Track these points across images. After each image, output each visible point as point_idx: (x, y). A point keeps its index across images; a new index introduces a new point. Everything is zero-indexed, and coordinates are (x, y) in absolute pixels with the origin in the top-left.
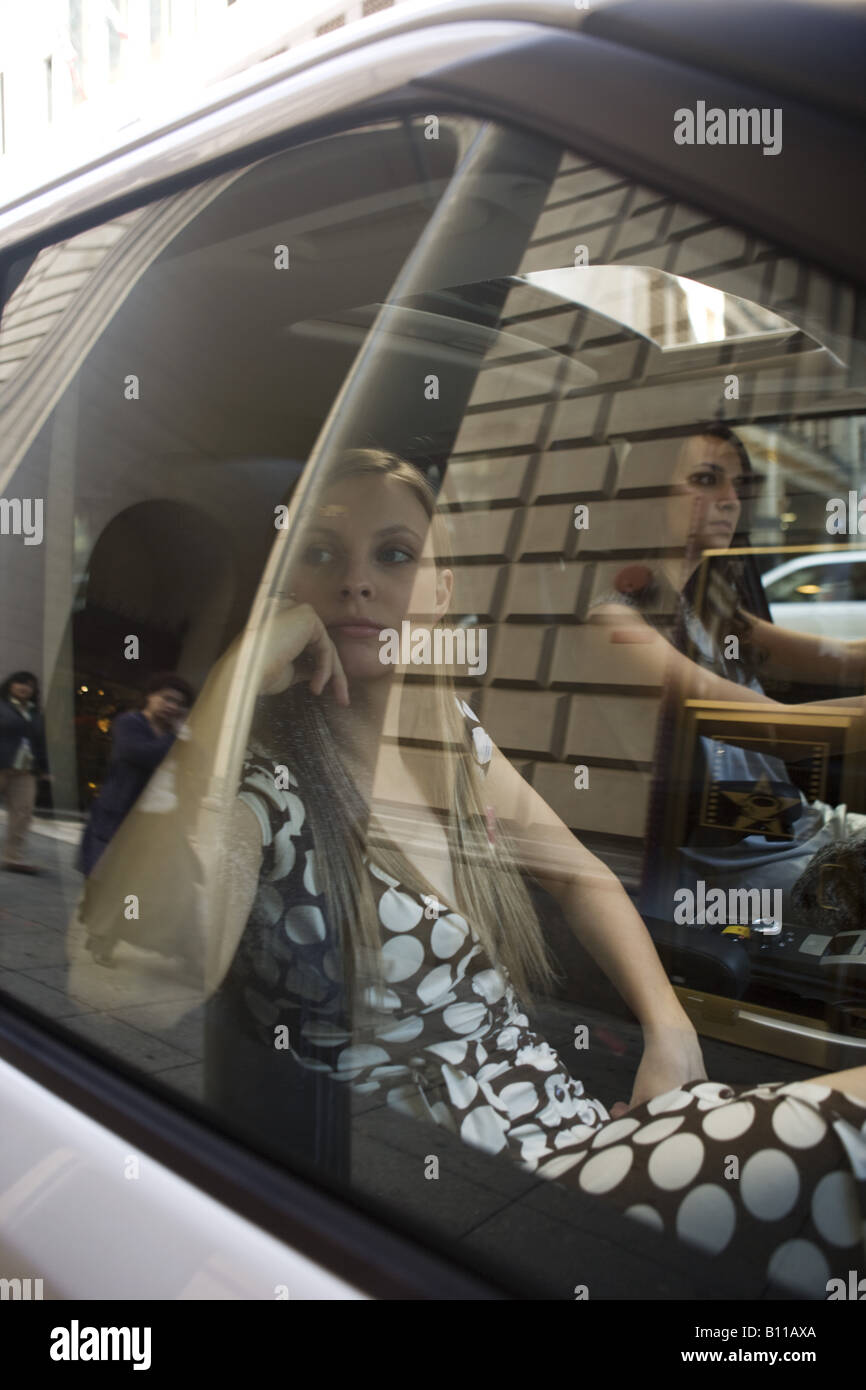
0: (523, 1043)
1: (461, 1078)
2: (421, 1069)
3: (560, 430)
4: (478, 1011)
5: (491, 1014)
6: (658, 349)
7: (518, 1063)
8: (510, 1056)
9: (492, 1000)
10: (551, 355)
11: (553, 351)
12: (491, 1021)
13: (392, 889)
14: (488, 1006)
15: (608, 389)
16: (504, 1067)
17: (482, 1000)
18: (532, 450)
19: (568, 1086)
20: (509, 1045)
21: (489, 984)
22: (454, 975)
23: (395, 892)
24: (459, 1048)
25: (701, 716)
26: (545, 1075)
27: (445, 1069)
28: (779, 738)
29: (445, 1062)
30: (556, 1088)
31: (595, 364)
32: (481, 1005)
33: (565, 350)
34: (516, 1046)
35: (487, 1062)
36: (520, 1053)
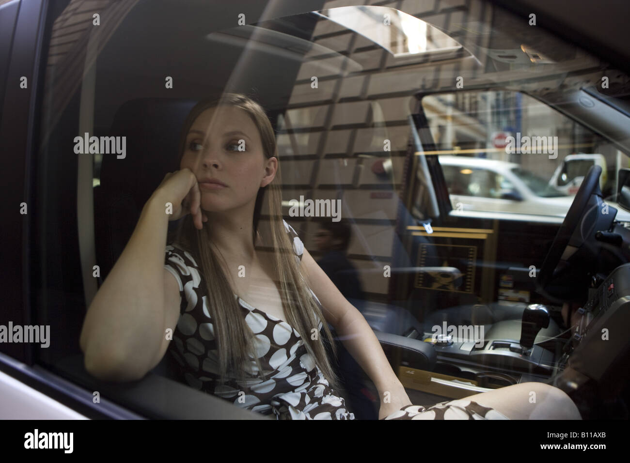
0: (325, 393)
1: (298, 413)
2: (277, 407)
3: (344, 93)
4: (303, 376)
5: (309, 377)
6: (392, 55)
7: (322, 403)
8: (319, 400)
9: (309, 369)
10: (338, 56)
11: (339, 54)
12: (310, 379)
13: (251, 312)
14: (307, 373)
15: (368, 72)
16: (316, 404)
17: (305, 370)
18: (330, 102)
19: (347, 414)
20: (319, 395)
21: (307, 363)
22: (289, 356)
23: (252, 313)
24: (297, 397)
25: (415, 234)
26: (337, 408)
27: (290, 409)
28: (453, 244)
29: (289, 404)
30: (341, 415)
31: (360, 62)
32: (304, 373)
33: (345, 53)
34: (322, 395)
35: (309, 403)
36: (324, 398)
